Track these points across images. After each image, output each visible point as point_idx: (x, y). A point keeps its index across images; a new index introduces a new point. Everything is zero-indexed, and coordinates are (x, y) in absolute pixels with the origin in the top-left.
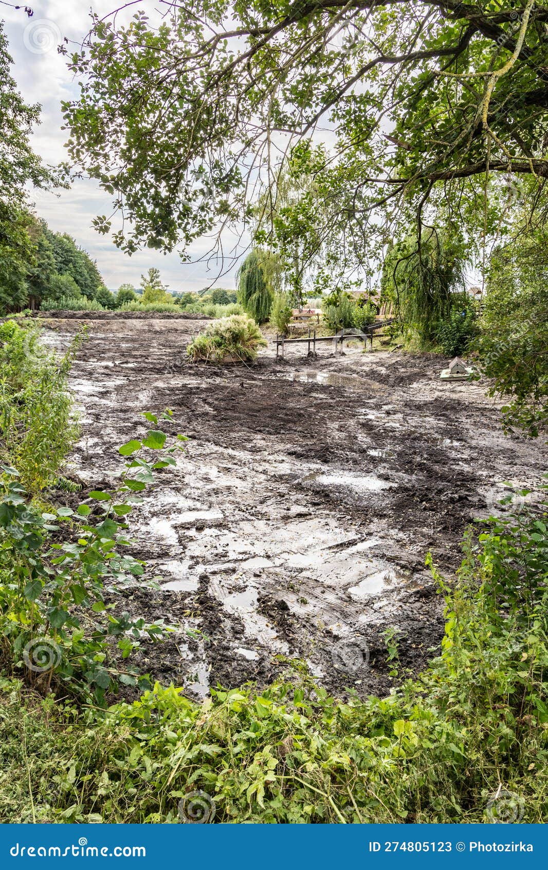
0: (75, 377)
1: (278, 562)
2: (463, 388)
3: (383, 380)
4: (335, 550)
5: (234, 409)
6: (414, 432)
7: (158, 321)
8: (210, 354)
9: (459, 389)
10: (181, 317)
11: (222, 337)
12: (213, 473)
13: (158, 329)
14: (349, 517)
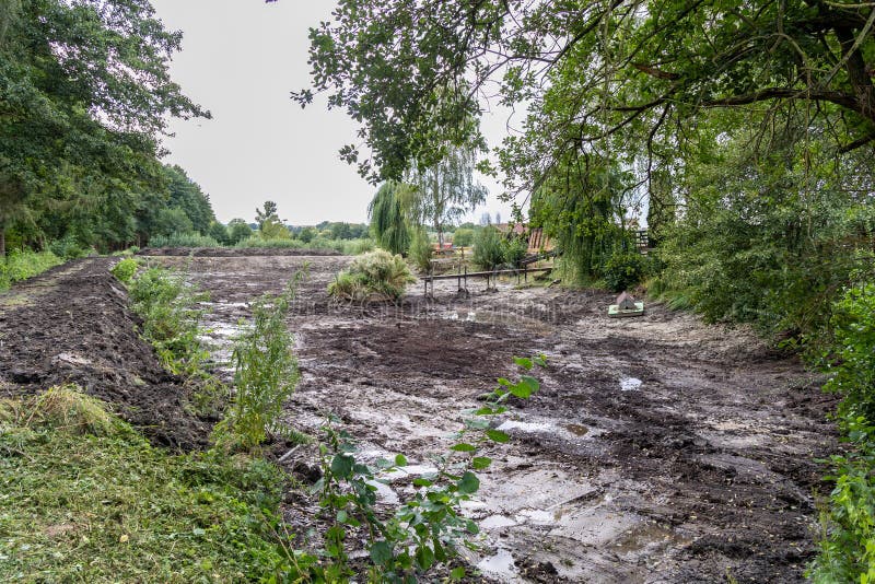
0: (211, 320)
1: (520, 520)
2: (635, 325)
3: (544, 317)
4: (578, 504)
5: (398, 351)
6: (601, 373)
7: (283, 258)
8: (355, 292)
9: (631, 325)
10: (308, 253)
11: (368, 274)
12: (407, 424)
13: (283, 266)
14: (575, 468)
